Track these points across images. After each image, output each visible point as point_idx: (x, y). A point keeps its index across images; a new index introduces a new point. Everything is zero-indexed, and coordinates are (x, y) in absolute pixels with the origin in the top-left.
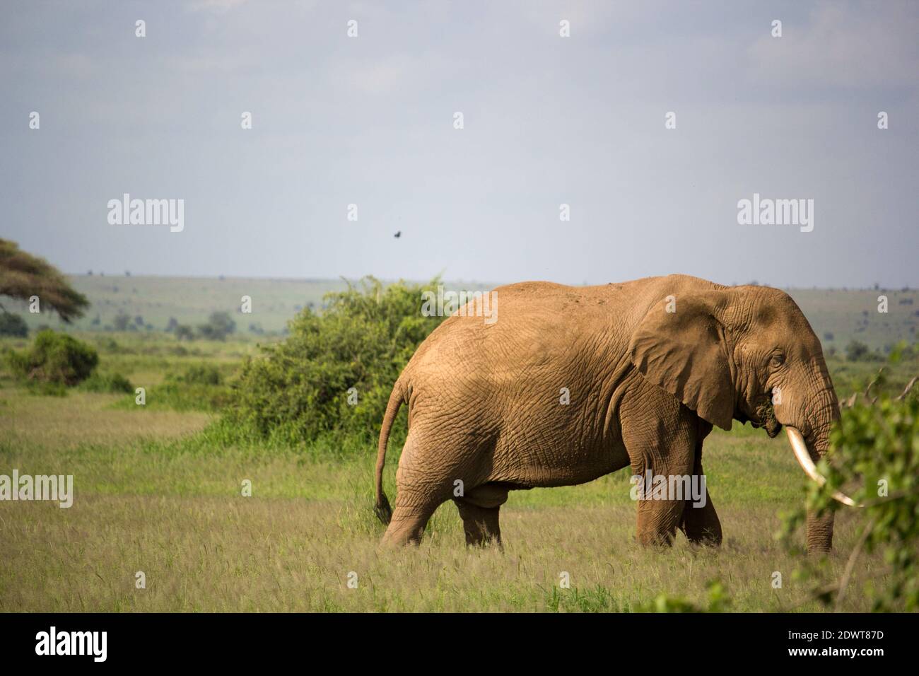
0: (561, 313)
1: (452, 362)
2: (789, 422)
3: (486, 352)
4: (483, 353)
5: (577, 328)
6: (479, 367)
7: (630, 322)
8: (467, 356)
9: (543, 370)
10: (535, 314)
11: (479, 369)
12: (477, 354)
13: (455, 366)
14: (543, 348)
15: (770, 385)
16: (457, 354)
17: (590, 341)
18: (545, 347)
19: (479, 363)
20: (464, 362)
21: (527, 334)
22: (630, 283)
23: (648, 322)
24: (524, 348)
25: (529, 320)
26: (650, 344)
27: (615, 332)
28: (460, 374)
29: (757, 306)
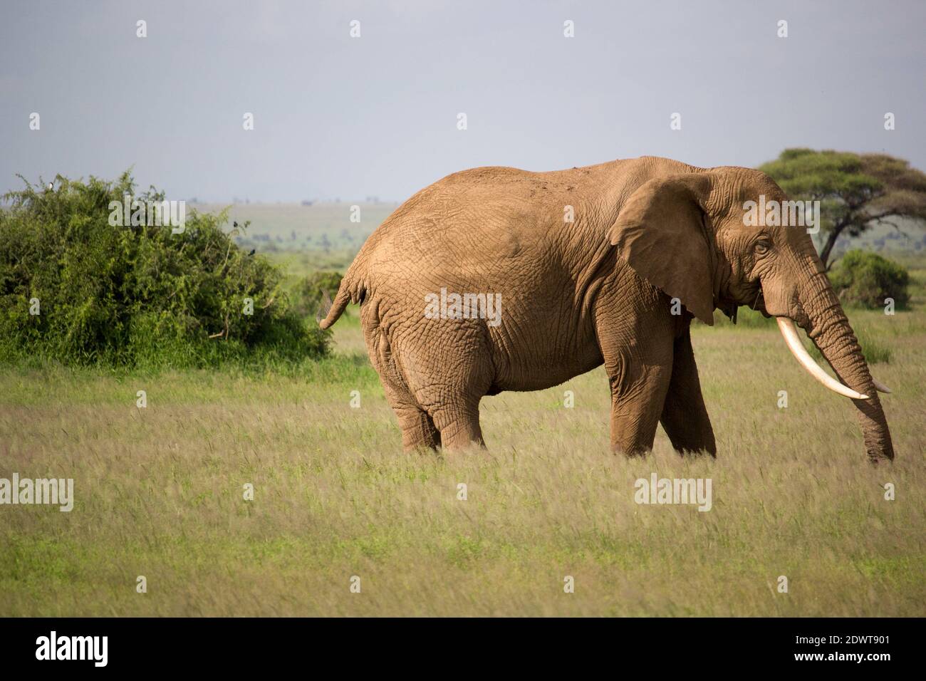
0: (530, 201)
1: (413, 258)
2: (781, 312)
3: (450, 244)
4: (447, 245)
5: (549, 217)
6: (444, 260)
7: (604, 208)
8: (429, 249)
9: (516, 263)
10: (501, 202)
11: (443, 262)
12: (440, 246)
13: (417, 262)
14: (515, 239)
15: (756, 275)
16: (417, 248)
17: (564, 231)
18: (516, 238)
19: (443, 256)
20: (427, 257)
21: (495, 224)
22: (596, 166)
23: (632, 210)
24: (493, 239)
25: (497, 208)
26: (636, 234)
27: (590, 220)
28: (424, 270)
29: (737, 188)
